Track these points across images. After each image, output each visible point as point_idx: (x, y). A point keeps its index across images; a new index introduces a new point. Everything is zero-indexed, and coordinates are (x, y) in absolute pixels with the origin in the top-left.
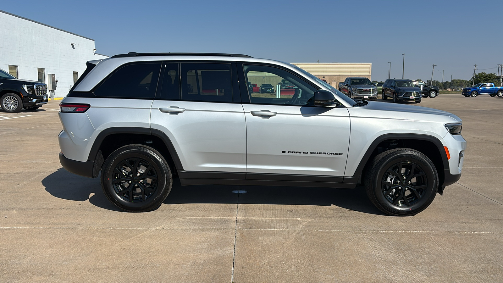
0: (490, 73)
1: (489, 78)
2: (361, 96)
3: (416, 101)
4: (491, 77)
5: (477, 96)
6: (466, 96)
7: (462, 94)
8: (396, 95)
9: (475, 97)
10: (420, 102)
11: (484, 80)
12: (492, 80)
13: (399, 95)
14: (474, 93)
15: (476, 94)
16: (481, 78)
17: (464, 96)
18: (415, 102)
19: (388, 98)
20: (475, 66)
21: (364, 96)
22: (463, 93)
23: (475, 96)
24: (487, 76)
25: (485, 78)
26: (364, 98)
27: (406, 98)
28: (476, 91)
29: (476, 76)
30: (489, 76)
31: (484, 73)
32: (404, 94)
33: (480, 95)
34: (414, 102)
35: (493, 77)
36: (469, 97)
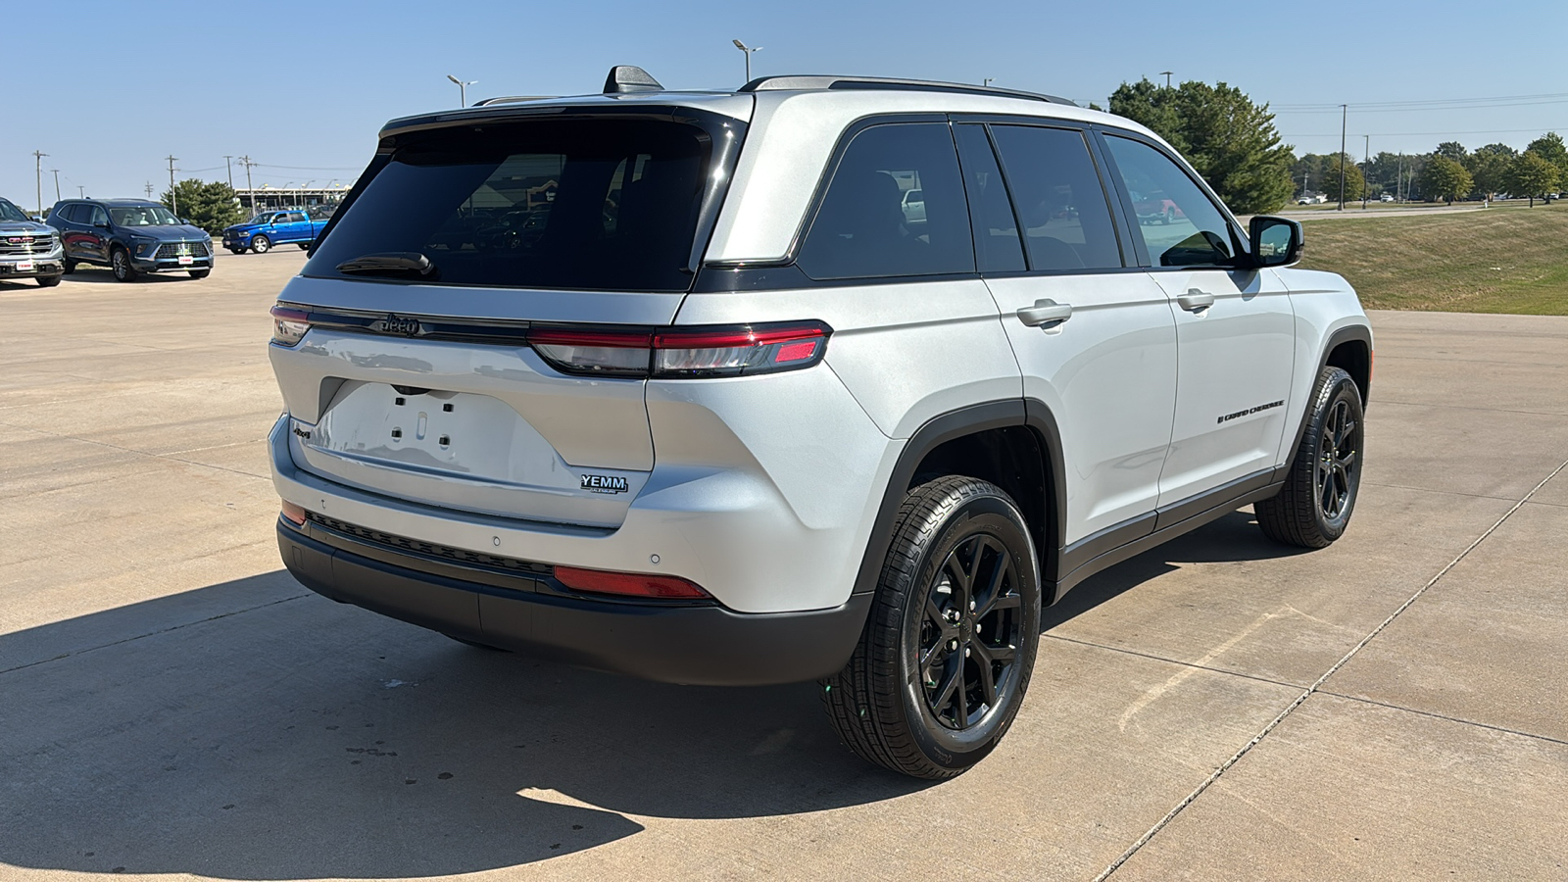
0: (213, 182)
1: (213, 197)
2: (7, 263)
3: (190, 272)
4: (218, 194)
5: (269, 250)
6: (236, 252)
7: (225, 246)
8: (125, 252)
9: (265, 252)
10: (207, 274)
11: (202, 203)
12: (223, 202)
13: (138, 255)
14: (260, 240)
15: (265, 243)
16: (191, 196)
17: (230, 251)
18: (189, 275)
19: (80, 267)
20: (171, 159)
21: (19, 263)
22: (228, 243)
23: (264, 249)
24: (206, 190)
25: (200, 195)
26: (19, 268)
27: (168, 263)
28: (264, 235)
29: (176, 189)
30: (212, 191)
31: (196, 182)
32: (156, 251)
33: (274, 245)
34: (187, 274)
35: (225, 195)
36: (243, 252)
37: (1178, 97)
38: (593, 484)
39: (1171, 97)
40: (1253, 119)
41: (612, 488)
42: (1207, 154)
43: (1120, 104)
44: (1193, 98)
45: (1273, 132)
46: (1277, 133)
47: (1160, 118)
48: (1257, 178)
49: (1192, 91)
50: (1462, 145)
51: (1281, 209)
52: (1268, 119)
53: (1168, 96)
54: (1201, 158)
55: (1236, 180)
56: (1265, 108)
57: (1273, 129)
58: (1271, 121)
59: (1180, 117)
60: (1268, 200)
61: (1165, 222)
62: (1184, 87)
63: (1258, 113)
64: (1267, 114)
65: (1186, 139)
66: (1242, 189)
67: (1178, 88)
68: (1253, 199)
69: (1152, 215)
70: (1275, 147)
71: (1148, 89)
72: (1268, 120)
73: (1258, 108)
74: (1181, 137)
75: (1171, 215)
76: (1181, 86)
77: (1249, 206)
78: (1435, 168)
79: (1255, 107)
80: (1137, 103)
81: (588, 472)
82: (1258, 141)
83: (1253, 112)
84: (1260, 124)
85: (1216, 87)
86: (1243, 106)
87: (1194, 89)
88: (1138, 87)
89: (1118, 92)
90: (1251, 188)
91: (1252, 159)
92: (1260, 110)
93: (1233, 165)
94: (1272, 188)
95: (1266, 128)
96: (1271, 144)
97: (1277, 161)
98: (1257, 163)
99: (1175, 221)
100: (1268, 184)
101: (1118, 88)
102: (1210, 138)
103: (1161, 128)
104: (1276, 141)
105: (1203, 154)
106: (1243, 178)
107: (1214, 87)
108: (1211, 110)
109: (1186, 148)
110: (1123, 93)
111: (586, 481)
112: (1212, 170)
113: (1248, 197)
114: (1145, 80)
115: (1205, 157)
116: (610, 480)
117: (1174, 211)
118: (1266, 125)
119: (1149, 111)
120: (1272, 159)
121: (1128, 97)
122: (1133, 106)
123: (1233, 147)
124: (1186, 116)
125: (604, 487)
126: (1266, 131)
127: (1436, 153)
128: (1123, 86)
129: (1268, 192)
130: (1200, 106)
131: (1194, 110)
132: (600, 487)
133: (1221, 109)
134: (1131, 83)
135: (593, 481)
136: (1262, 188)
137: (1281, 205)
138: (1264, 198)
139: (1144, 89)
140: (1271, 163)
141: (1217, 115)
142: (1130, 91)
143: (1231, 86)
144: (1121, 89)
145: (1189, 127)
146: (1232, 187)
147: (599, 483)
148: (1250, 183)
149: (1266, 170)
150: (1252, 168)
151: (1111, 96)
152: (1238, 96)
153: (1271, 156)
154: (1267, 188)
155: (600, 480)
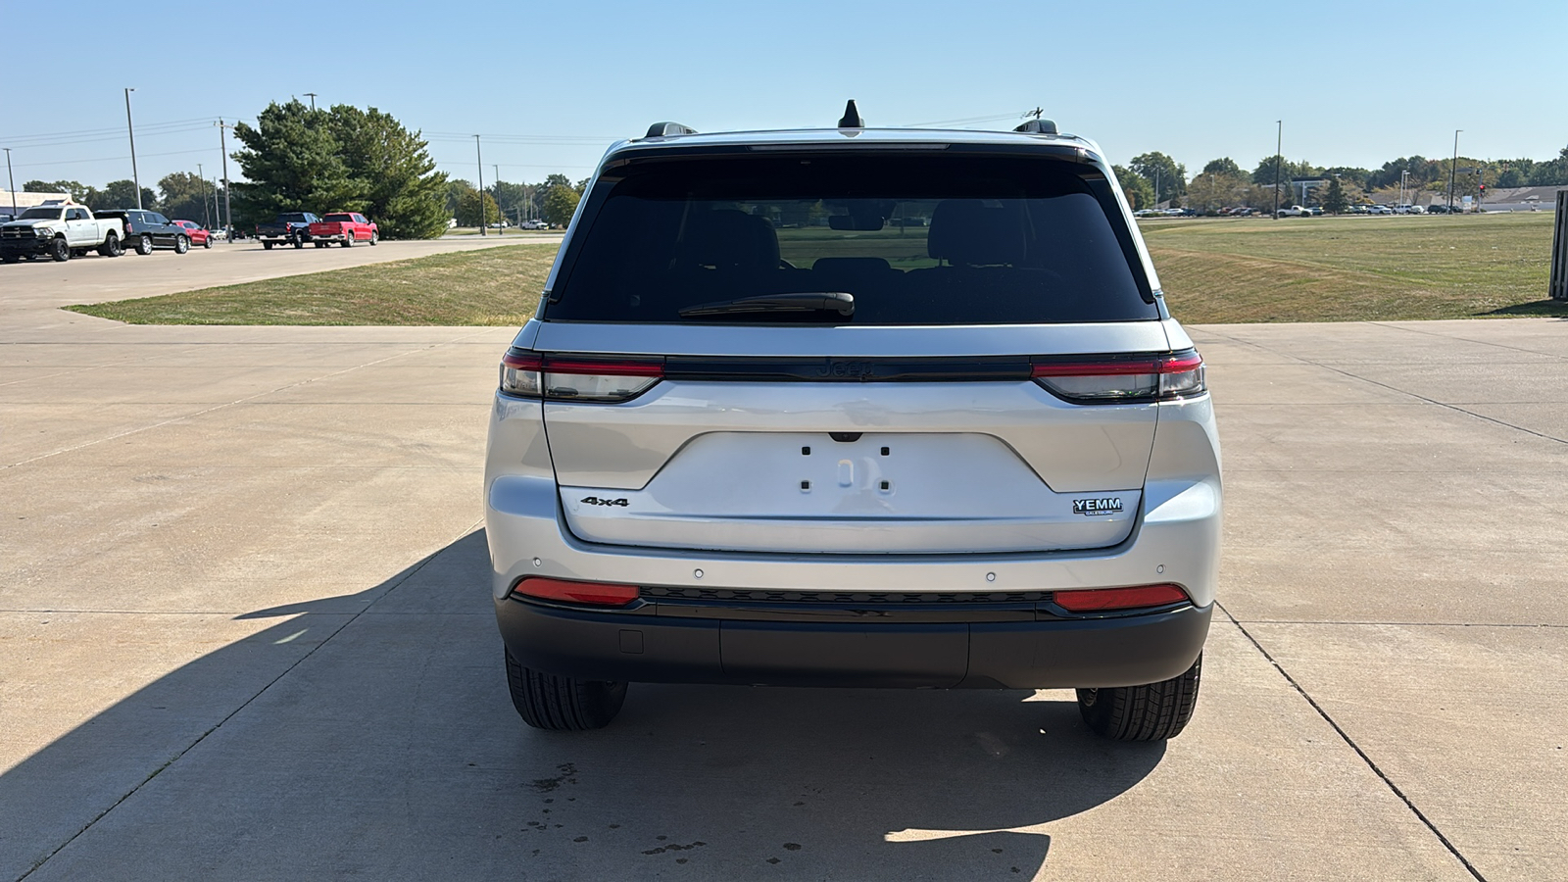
37: (331, 120)
38: (1088, 508)
39: (324, 120)
40: (408, 146)
41: (1108, 509)
42: (367, 178)
43: (271, 124)
44: (346, 123)
45: (429, 159)
46: (432, 160)
47: (316, 140)
48: (418, 203)
49: (345, 115)
50: (567, 178)
51: (444, 233)
52: (422, 145)
53: (322, 119)
54: (362, 182)
55: (399, 204)
56: (418, 135)
57: (427, 156)
58: (425, 148)
59: (335, 140)
60: (431, 224)
61: (345, 244)
62: (336, 110)
63: (411, 139)
64: (421, 140)
65: (344, 162)
66: (404, 214)
67: (329, 111)
68: (415, 224)
69: (333, 237)
70: (431, 174)
71: (299, 110)
72: (422, 147)
73: (411, 134)
74: (339, 160)
75: (351, 236)
76: (332, 109)
77: (413, 231)
78: (559, 198)
79: (408, 133)
80: (289, 124)
81: (1079, 497)
82: (416, 167)
83: (407, 139)
84: (415, 150)
85: (368, 112)
86: (397, 133)
87: (346, 112)
88: (289, 107)
89: (267, 112)
90: (414, 213)
91: (411, 184)
92: (413, 137)
93: (394, 190)
94: (433, 213)
95: (421, 155)
96: (427, 170)
97: (435, 188)
98: (417, 189)
99: (356, 244)
100: (429, 209)
101: (267, 107)
102: (368, 162)
103: (319, 151)
104: (431, 167)
105: (363, 178)
106: (404, 203)
107: (366, 112)
108: (367, 134)
109: (346, 172)
110: (273, 113)
111: (1080, 506)
112: (373, 195)
113: (410, 222)
114: (295, 100)
115: (366, 181)
116: (1105, 501)
117: (353, 234)
118: (420, 151)
119: (304, 132)
120: (429, 185)
121: (279, 117)
122: (286, 126)
123: (391, 172)
124: (341, 139)
125: (1100, 509)
126: (421, 157)
127: (546, 183)
128: (272, 106)
129: (429, 217)
130: (354, 130)
131: (349, 134)
132: (1096, 509)
133: (377, 134)
134: (281, 103)
135: (1088, 505)
136: (424, 213)
137: (443, 230)
138: (427, 223)
139: (295, 110)
140: (430, 189)
141: (373, 140)
142: (280, 111)
143: (382, 112)
144: (271, 108)
145: (345, 151)
146: (395, 212)
147: (1095, 506)
148: (412, 208)
149: (426, 196)
150: (412, 194)
151: (260, 115)
152: (392, 121)
153: (429, 182)
154: (428, 213)
155: (1095, 503)
